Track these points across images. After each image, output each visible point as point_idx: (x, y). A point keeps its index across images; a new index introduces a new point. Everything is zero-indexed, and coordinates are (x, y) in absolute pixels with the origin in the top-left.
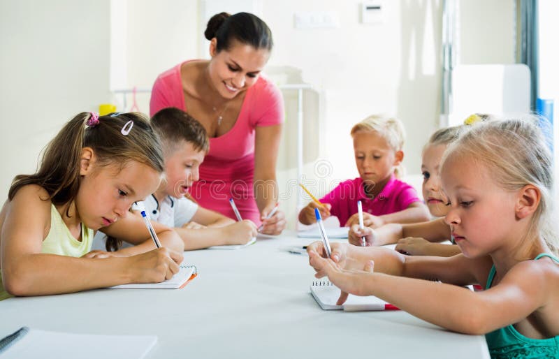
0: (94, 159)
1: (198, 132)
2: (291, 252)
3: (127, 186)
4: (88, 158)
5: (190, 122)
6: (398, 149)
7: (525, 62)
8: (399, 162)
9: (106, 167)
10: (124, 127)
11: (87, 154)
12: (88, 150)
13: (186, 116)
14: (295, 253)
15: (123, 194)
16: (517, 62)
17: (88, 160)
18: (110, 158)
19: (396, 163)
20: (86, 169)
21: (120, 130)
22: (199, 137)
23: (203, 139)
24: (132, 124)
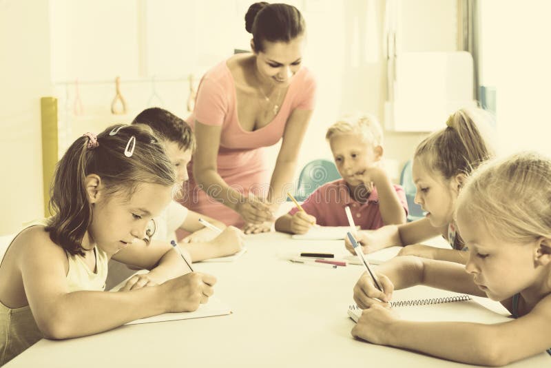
0: (101, 186)
1: (183, 131)
2: (291, 261)
3: (140, 209)
4: (96, 185)
5: (173, 121)
6: (376, 145)
7: (466, 49)
8: (380, 157)
9: (115, 194)
10: (127, 148)
11: (93, 181)
12: (94, 177)
13: (168, 115)
14: (296, 262)
15: (137, 217)
16: (458, 50)
17: (96, 187)
18: (118, 184)
19: (377, 159)
20: (95, 197)
21: (123, 152)
22: (184, 137)
23: (188, 138)
24: (135, 140)
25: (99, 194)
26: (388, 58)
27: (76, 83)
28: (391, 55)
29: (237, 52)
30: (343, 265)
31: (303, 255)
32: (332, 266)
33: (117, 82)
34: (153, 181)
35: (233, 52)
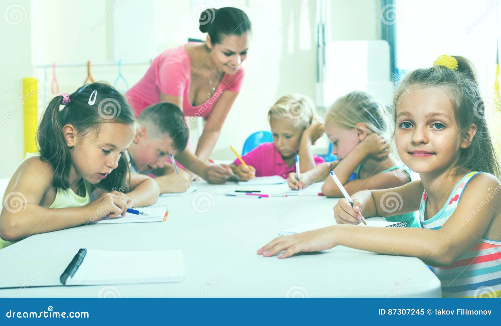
4: (71, 132)
7: (384, 37)
9: (87, 135)
10: (90, 98)
11: (69, 129)
12: (69, 126)
15: (106, 152)
16: (377, 39)
17: (72, 134)
20: (73, 141)
21: (87, 102)
24: (96, 92)
25: (75, 138)
26: (318, 46)
27: (54, 66)
28: (321, 43)
29: (190, 40)
30: (267, 196)
31: (236, 191)
32: (257, 197)
33: (89, 65)
34: (113, 121)
35: (187, 40)
